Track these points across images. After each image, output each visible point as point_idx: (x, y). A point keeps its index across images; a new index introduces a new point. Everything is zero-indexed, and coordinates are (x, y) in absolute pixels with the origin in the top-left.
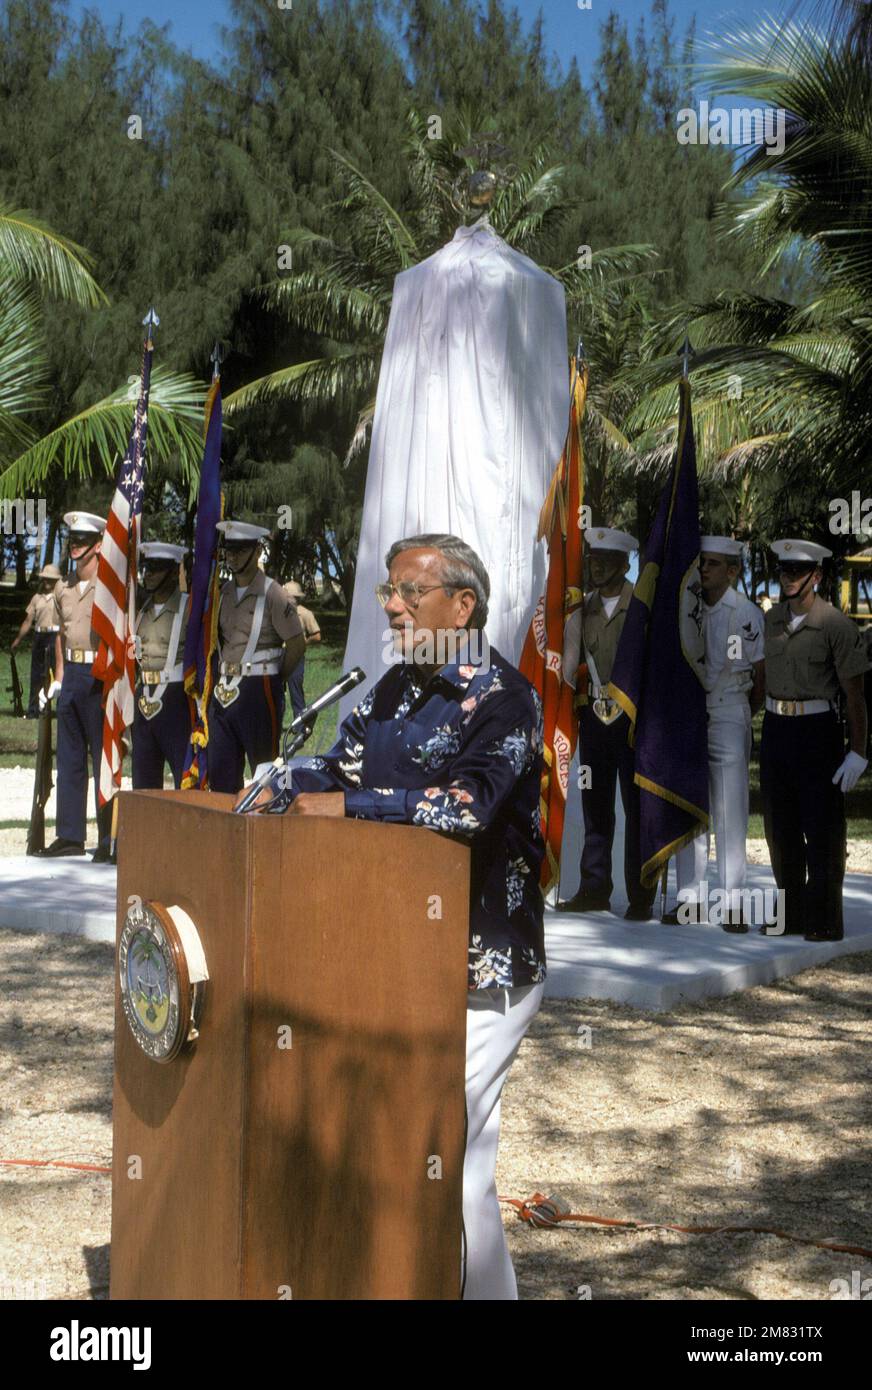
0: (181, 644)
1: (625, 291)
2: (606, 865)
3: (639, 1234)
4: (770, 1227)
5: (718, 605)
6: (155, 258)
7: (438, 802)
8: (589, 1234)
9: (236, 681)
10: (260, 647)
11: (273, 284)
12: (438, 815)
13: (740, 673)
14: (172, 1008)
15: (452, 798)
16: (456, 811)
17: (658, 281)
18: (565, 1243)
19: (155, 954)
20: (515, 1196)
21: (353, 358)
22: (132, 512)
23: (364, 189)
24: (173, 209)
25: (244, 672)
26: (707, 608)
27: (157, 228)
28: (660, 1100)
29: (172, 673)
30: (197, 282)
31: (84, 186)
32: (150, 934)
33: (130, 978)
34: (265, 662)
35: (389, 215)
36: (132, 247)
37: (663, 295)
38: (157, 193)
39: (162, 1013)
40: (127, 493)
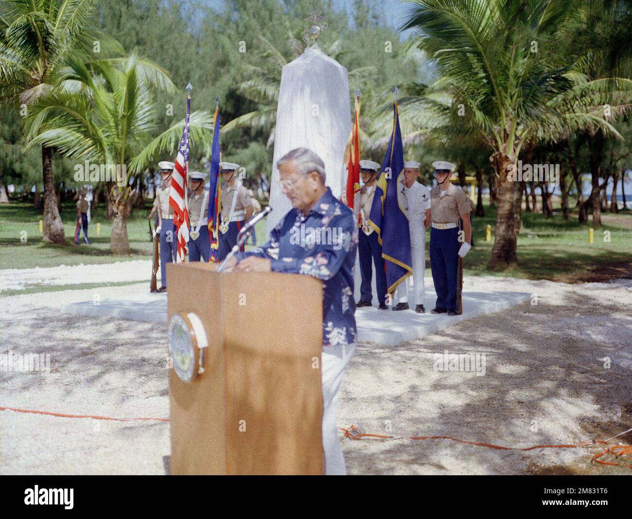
0: (206, 210)
1: (365, 84)
2: (370, 290)
3: (395, 441)
4: (448, 436)
5: (412, 188)
6: (197, 77)
7: (311, 264)
8: (374, 442)
9: (227, 223)
10: (236, 210)
11: (239, 85)
12: (311, 270)
13: (421, 214)
14: (191, 359)
15: (317, 262)
16: (319, 267)
17: (376, 80)
18: (365, 446)
19: (184, 335)
20: (343, 426)
21: (269, 110)
22: (185, 161)
23: (271, 49)
24: (203, 58)
25: (230, 220)
26: (407, 189)
27: (198, 65)
28: (398, 382)
29: (202, 221)
30: (213, 85)
31: (171, 51)
32: (181, 326)
33: (174, 346)
34: (238, 216)
35: (281, 59)
36: (189, 73)
37: (378, 86)
38: (197, 53)
39: (187, 361)
40: (183, 153)
